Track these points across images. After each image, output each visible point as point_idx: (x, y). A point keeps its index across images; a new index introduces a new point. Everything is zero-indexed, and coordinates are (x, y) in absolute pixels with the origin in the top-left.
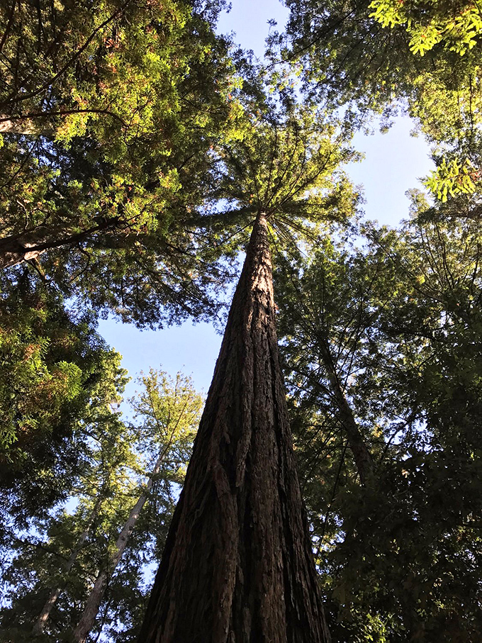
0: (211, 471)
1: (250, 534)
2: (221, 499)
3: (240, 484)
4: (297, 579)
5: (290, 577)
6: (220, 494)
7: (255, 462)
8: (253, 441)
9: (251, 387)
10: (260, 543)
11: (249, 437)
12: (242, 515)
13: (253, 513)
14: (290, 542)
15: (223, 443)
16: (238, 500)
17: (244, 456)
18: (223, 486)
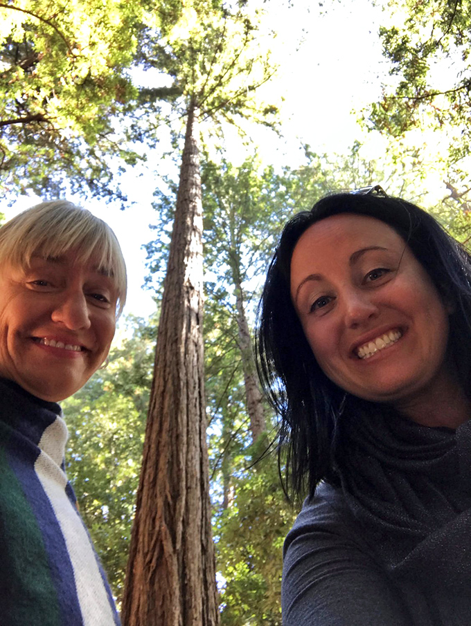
0: (160, 531)
1: (185, 589)
2: (168, 559)
3: (178, 546)
4: (209, 617)
5: (206, 616)
6: (167, 555)
7: (188, 524)
8: (187, 503)
9: (185, 439)
10: (191, 596)
11: (184, 498)
12: (181, 572)
13: (187, 571)
14: (206, 589)
15: (166, 504)
16: (178, 559)
17: (181, 519)
18: (168, 547)
